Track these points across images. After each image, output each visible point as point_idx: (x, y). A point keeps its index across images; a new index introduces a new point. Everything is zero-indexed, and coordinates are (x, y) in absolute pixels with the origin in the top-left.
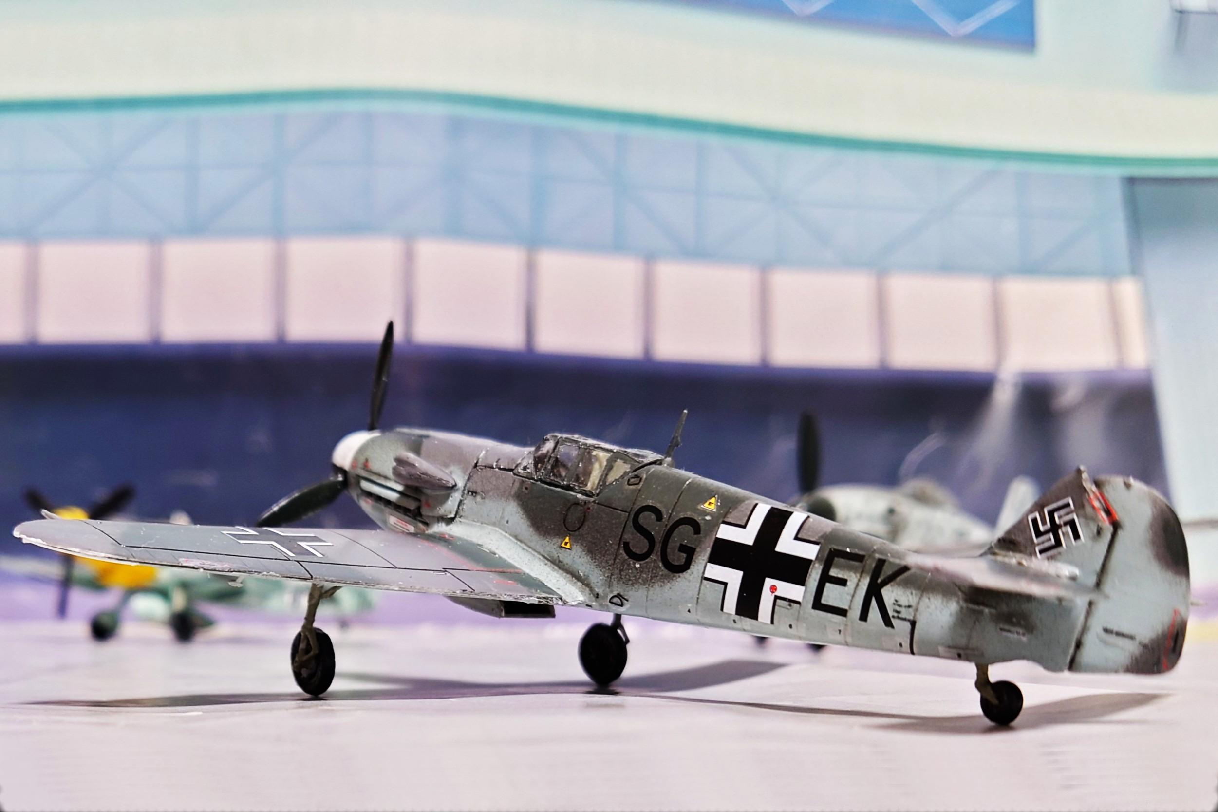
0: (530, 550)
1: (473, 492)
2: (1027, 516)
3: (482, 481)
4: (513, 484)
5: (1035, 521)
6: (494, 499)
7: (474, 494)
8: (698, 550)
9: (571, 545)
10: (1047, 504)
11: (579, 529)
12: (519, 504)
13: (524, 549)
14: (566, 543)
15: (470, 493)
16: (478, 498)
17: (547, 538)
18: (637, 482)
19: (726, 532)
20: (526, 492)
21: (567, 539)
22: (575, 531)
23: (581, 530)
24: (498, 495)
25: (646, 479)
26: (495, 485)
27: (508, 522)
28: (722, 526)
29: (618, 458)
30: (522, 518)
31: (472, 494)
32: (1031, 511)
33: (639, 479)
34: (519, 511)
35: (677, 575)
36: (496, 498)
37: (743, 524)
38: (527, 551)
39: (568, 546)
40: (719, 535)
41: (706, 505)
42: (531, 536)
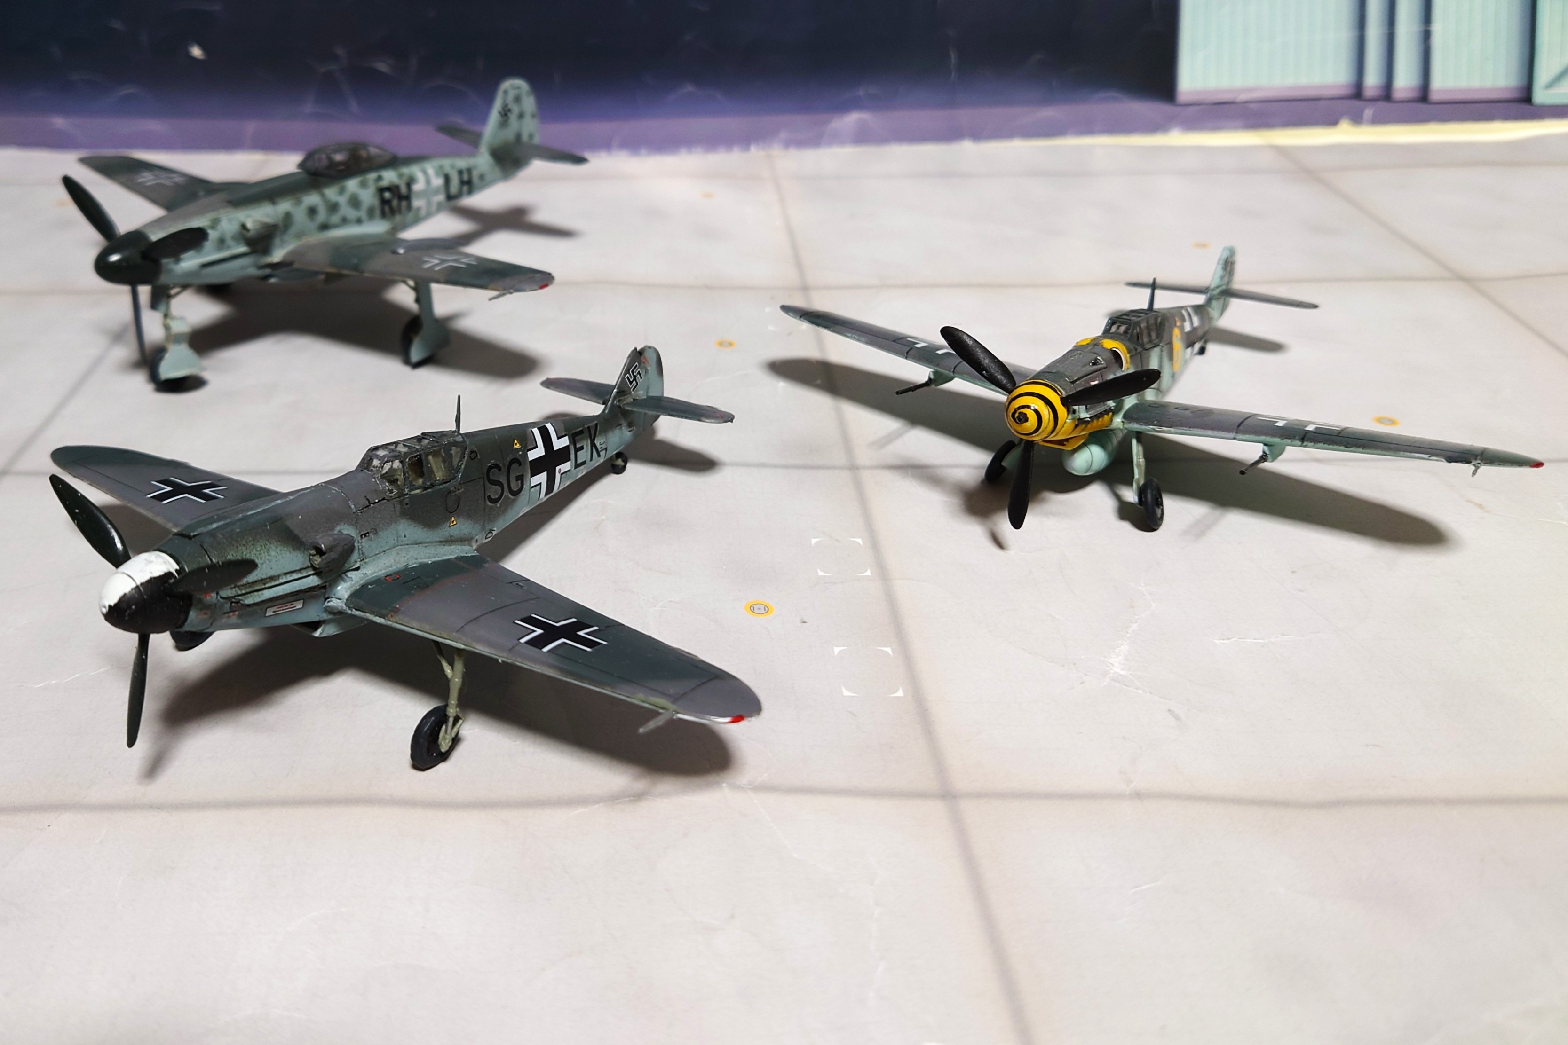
0: (430, 544)
1: (365, 535)
2: (624, 378)
3: (367, 521)
4: (394, 507)
5: (628, 378)
6: (386, 527)
7: (367, 535)
8: (525, 474)
9: (456, 522)
10: (630, 369)
11: (458, 507)
12: (407, 519)
13: (426, 547)
14: (453, 522)
15: (363, 536)
16: (372, 536)
17: (439, 527)
18: (475, 455)
19: (533, 455)
20: (409, 506)
21: (453, 519)
22: (456, 510)
23: (459, 507)
24: (387, 523)
25: (478, 450)
26: (381, 517)
27: (405, 536)
28: (528, 453)
29: (451, 447)
30: (415, 527)
31: (365, 536)
32: (625, 375)
33: (474, 452)
34: (410, 522)
35: (518, 496)
36: (387, 526)
37: (535, 445)
38: (429, 546)
39: (455, 523)
40: (530, 459)
41: (515, 446)
42: (427, 534)
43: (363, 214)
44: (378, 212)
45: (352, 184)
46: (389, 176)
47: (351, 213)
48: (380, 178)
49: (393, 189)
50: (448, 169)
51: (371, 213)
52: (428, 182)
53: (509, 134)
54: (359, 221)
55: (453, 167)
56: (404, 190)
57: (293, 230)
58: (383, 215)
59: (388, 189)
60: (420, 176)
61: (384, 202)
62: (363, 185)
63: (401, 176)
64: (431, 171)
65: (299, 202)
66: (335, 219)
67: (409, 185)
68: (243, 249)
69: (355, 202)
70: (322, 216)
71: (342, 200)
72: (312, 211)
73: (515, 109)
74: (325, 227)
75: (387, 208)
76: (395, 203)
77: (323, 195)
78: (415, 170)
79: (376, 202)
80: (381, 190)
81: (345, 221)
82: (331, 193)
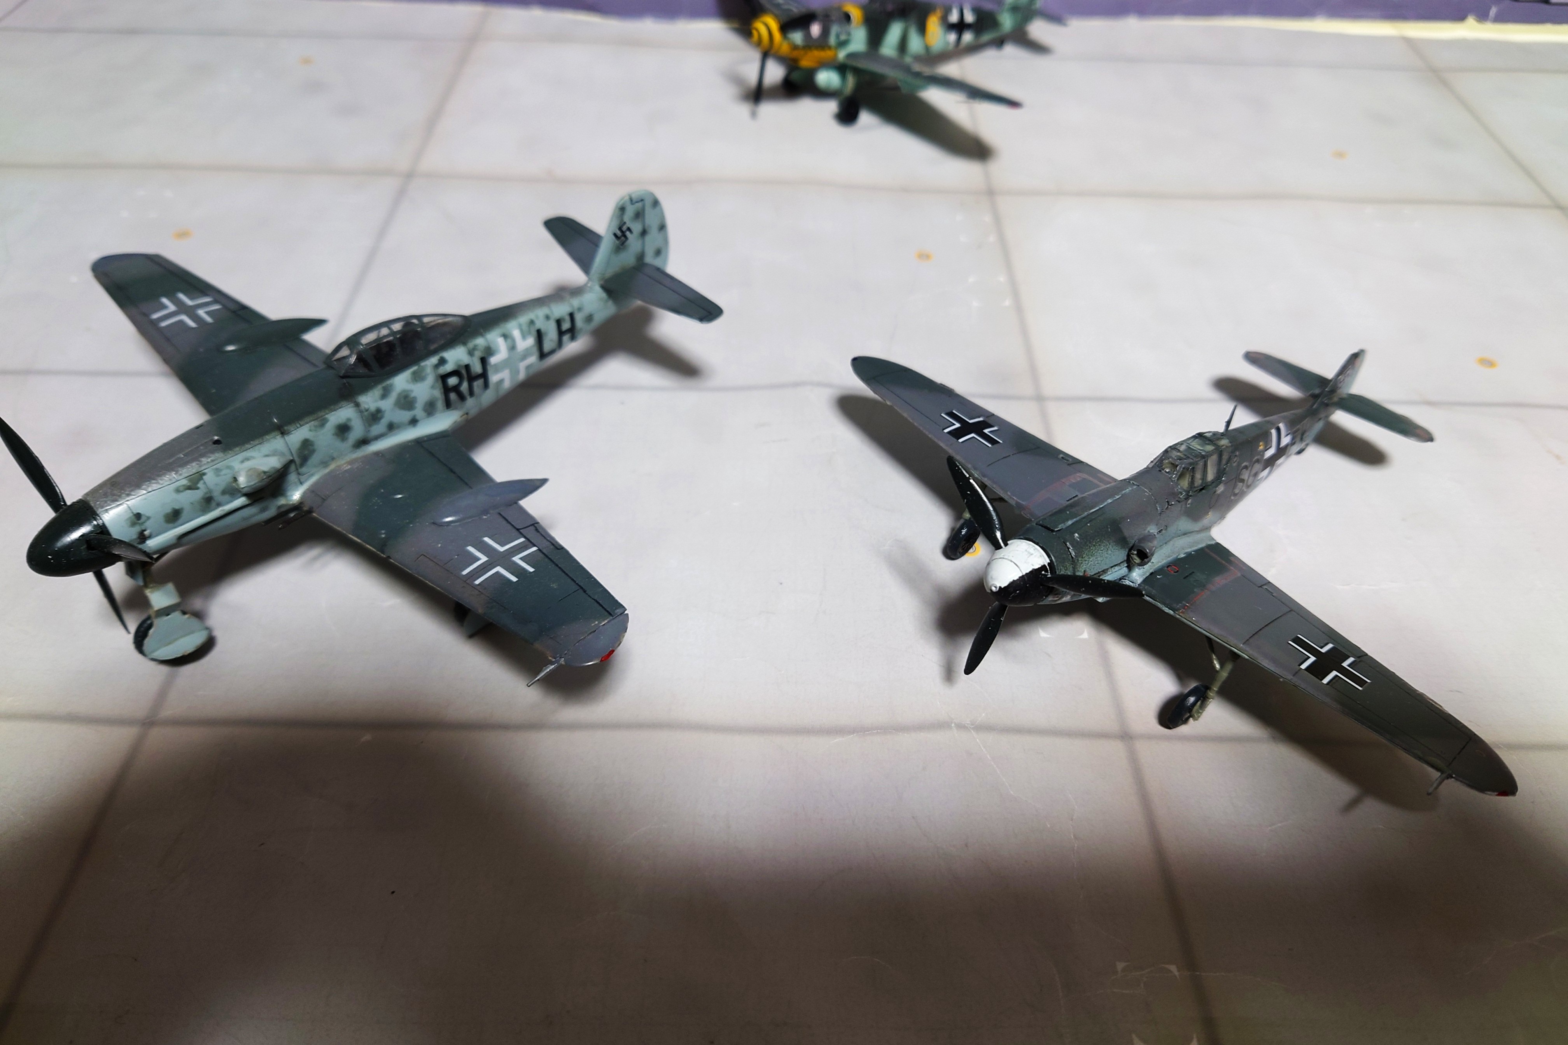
43: (418, 412)
44: (440, 404)
45: (401, 381)
46: (456, 356)
47: (405, 416)
48: (443, 361)
49: (463, 372)
50: (540, 324)
51: (430, 409)
52: (512, 348)
53: (628, 258)
54: (414, 422)
55: (547, 317)
56: (477, 368)
57: (314, 459)
58: (448, 405)
59: (455, 373)
60: (501, 345)
61: (447, 390)
62: (417, 377)
63: (471, 353)
64: (516, 334)
65: (323, 423)
66: (377, 429)
67: (484, 361)
68: (241, 501)
69: (406, 402)
70: (358, 430)
71: (387, 405)
72: (343, 430)
73: (637, 227)
74: (364, 442)
75: (453, 396)
76: (465, 386)
77: (357, 405)
78: (495, 338)
79: (438, 393)
80: (444, 378)
81: (392, 427)
82: (369, 400)
